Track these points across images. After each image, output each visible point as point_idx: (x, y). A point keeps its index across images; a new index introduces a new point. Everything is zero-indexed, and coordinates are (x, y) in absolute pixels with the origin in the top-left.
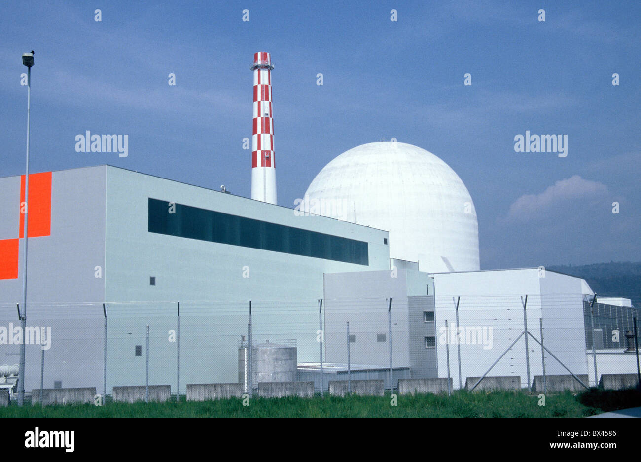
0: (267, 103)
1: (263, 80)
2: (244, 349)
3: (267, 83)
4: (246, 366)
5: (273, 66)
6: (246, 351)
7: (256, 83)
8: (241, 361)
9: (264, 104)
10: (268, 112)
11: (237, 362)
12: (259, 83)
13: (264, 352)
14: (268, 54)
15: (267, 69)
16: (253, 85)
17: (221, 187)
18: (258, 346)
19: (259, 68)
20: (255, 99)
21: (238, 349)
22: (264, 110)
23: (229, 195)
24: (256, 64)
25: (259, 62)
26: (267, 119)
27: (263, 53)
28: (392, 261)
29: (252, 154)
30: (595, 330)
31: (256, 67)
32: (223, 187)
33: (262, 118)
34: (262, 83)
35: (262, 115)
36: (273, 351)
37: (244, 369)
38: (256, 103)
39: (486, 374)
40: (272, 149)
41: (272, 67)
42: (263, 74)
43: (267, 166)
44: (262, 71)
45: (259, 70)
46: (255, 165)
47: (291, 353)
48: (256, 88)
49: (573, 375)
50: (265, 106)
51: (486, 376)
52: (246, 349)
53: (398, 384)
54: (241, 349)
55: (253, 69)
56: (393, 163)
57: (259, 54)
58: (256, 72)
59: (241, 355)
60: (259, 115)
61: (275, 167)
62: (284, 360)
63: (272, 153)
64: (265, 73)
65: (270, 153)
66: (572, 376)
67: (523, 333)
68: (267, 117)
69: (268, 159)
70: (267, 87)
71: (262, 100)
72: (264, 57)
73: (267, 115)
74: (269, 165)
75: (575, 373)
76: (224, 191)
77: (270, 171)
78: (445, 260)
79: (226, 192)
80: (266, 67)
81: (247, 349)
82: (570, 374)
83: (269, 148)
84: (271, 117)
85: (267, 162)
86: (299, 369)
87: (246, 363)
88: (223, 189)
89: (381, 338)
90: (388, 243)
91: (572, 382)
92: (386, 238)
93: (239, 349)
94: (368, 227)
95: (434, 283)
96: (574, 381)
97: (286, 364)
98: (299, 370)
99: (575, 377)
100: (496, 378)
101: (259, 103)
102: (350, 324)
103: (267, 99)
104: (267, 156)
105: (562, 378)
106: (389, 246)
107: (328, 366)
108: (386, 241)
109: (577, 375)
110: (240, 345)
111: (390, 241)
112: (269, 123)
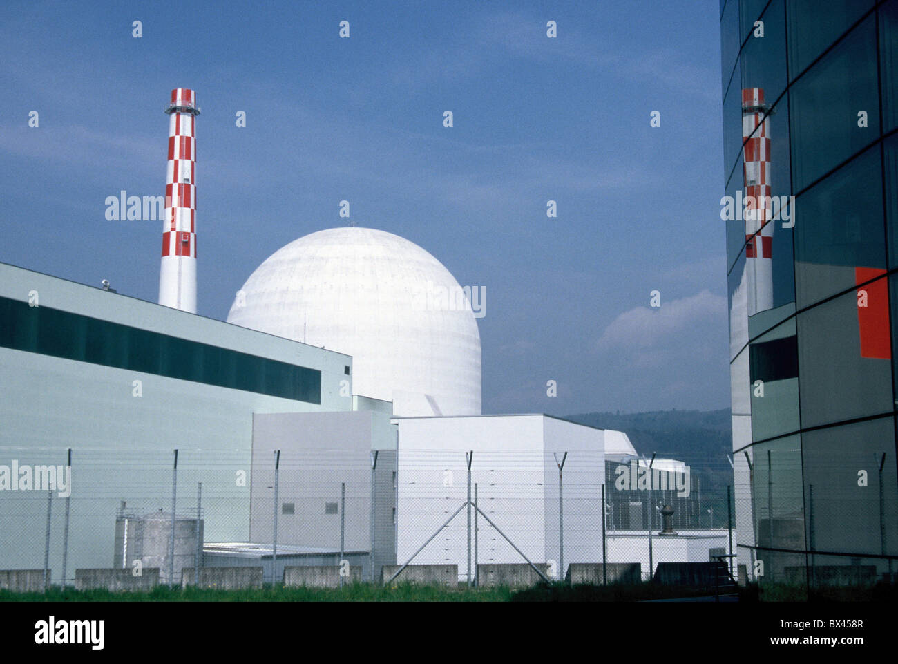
0: (188, 163)
1: (184, 129)
2: (124, 521)
3: (189, 134)
4: (125, 546)
5: (199, 109)
6: (126, 523)
7: (172, 133)
8: (119, 538)
9: (183, 163)
10: (188, 175)
11: (114, 539)
12: (177, 133)
13: (153, 526)
14: (193, 93)
15: (190, 114)
16: (168, 135)
17: (103, 282)
18: (146, 516)
19: (177, 111)
20: (171, 156)
21: (115, 521)
22: (183, 173)
23: (117, 295)
24: (174, 106)
25: (179, 103)
26: (188, 187)
27: (185, 89)
28: (355, 399)
29: (162, 236)
30: (631, 503)
31: (174, 110)
32: (106, 282)
33: (179, 185)
34: (181, 134)
35: (180, 181)
36: (167, 524)
37: (122, 550)
38: (172, 163)
39: (409, 561)
40: (192, 231)
41: (197, 111)
42: (184, 120)
43: (184, 255)
44: (182, 117)
45: (178, 115)
46: (166, 252)
47: (195, 528)
48: (172, 140)
49: (530, 564)
50: (185, 167)
51: (409, 564)
52: (126, 520)
53: (284, 574)
54: (120, 520)
55: (169, 112)
56: (364, 258)
57: (179, 91)
58: (174, 116)
59: (119, 529)
60: (176, 180)
61: (195, 257)
62: (183, 538)
63: (192, 235)
64: (186, 120)
65: (189, 237)
66: (529, 566)
67: (465, 504)
68: (186, 183)
69: (187, 244)
70: (188, 139)
71: (180, 158)
72: (187, 96)
73: (188, 180)
74: (187, 253)
75: (532, 561)
76: (107, 289)
77: (188, 262)
78: (430, 399)
79: (110, 290)
80: (188, 110)
81: (129, 521)
82: (526, 562)
83: (187, 229)
84: (193, 183)
85: (184, 249)
86: (204, 551)
87: (126, 542)
88: (105, 286)
89: (331, 508)
90: (350, 373)
91: (529, 573)
92: (348, 365)
93: (118, 521)
94: (322, 348)
95: (398, 431)
96: (531, 571)
97: (185, 544)
98: (206, 553)
99: (533, 567)
100: (425, 566)
101: (176, 162)
102: (203, 485)
103: (188, 157)
104: (185, 240)
105: (515, 568)
106: (351, 378)
107: (251, 547)
108: (347, 370)
109: (535, 564)
110: (119, 514)
111: (354, 371)
112: (190, 192)
